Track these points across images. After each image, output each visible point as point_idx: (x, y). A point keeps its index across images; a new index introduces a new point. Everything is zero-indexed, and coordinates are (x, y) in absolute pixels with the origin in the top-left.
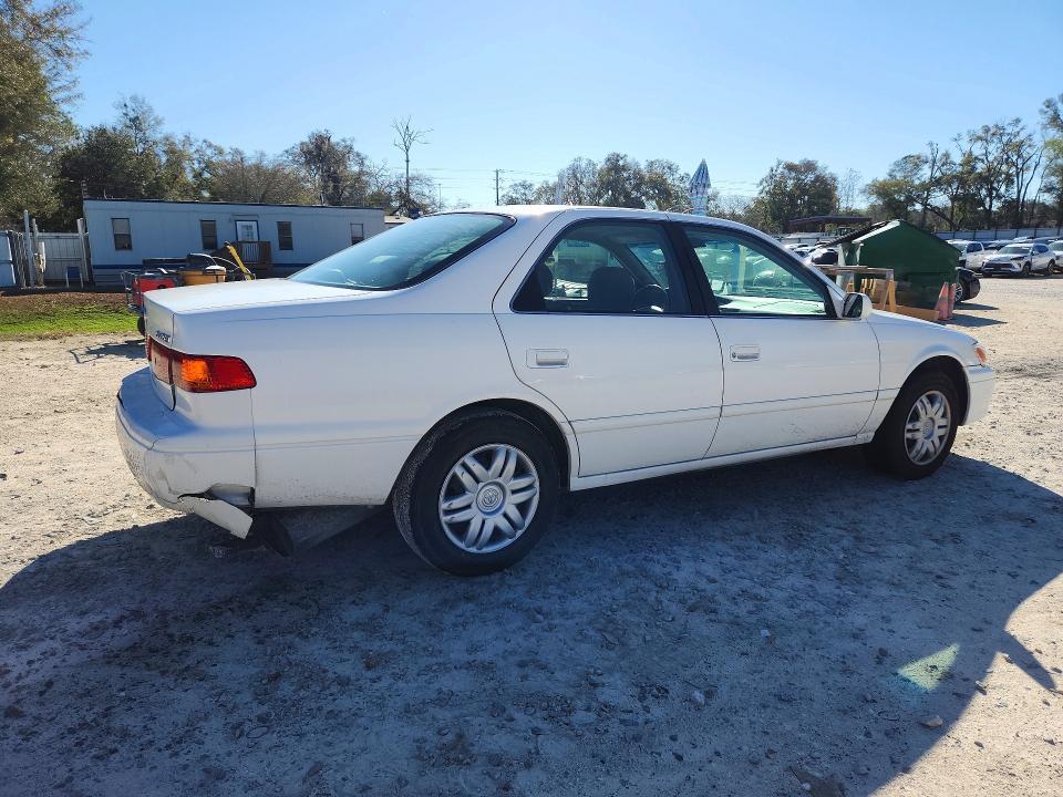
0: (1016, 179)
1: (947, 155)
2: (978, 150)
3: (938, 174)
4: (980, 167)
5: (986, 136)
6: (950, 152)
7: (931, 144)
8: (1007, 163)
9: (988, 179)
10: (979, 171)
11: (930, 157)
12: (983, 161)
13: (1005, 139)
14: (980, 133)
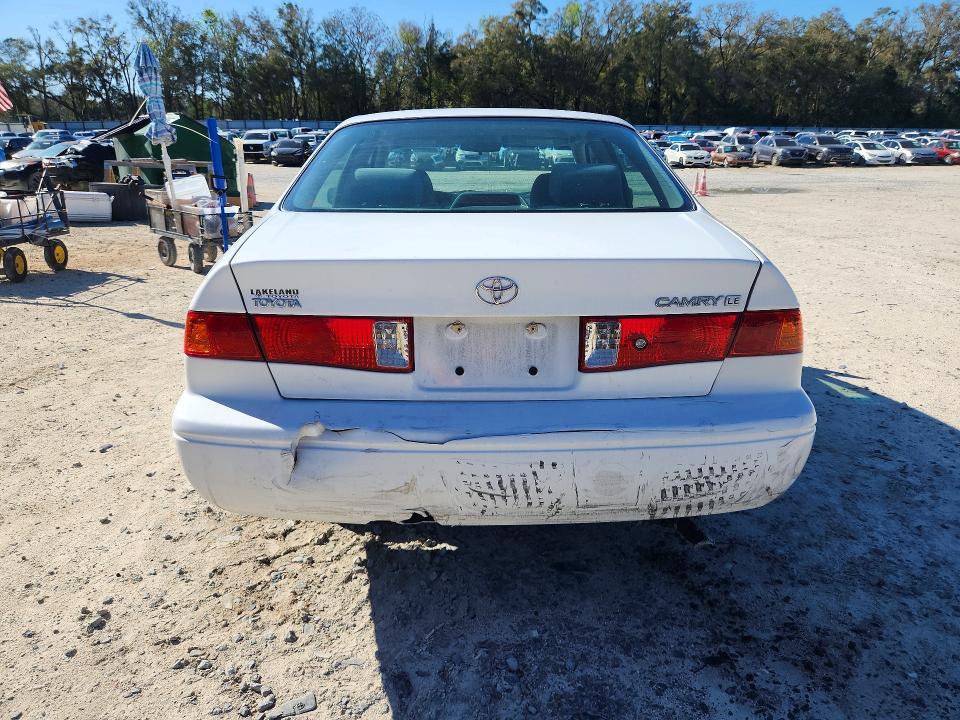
0: (122, 74)
1: (50, 43)
2: (80, 42)
3: (47, 62)
4: (87, 59)
5: (84, 27)
6: (53, 40)
7: (31, 30)
8: (111, 58)
9: (97, 70)
10: (86, 62)
11: (35, 45)
12: (88, 53)
13: (103, 33)
14: (78, 24)
